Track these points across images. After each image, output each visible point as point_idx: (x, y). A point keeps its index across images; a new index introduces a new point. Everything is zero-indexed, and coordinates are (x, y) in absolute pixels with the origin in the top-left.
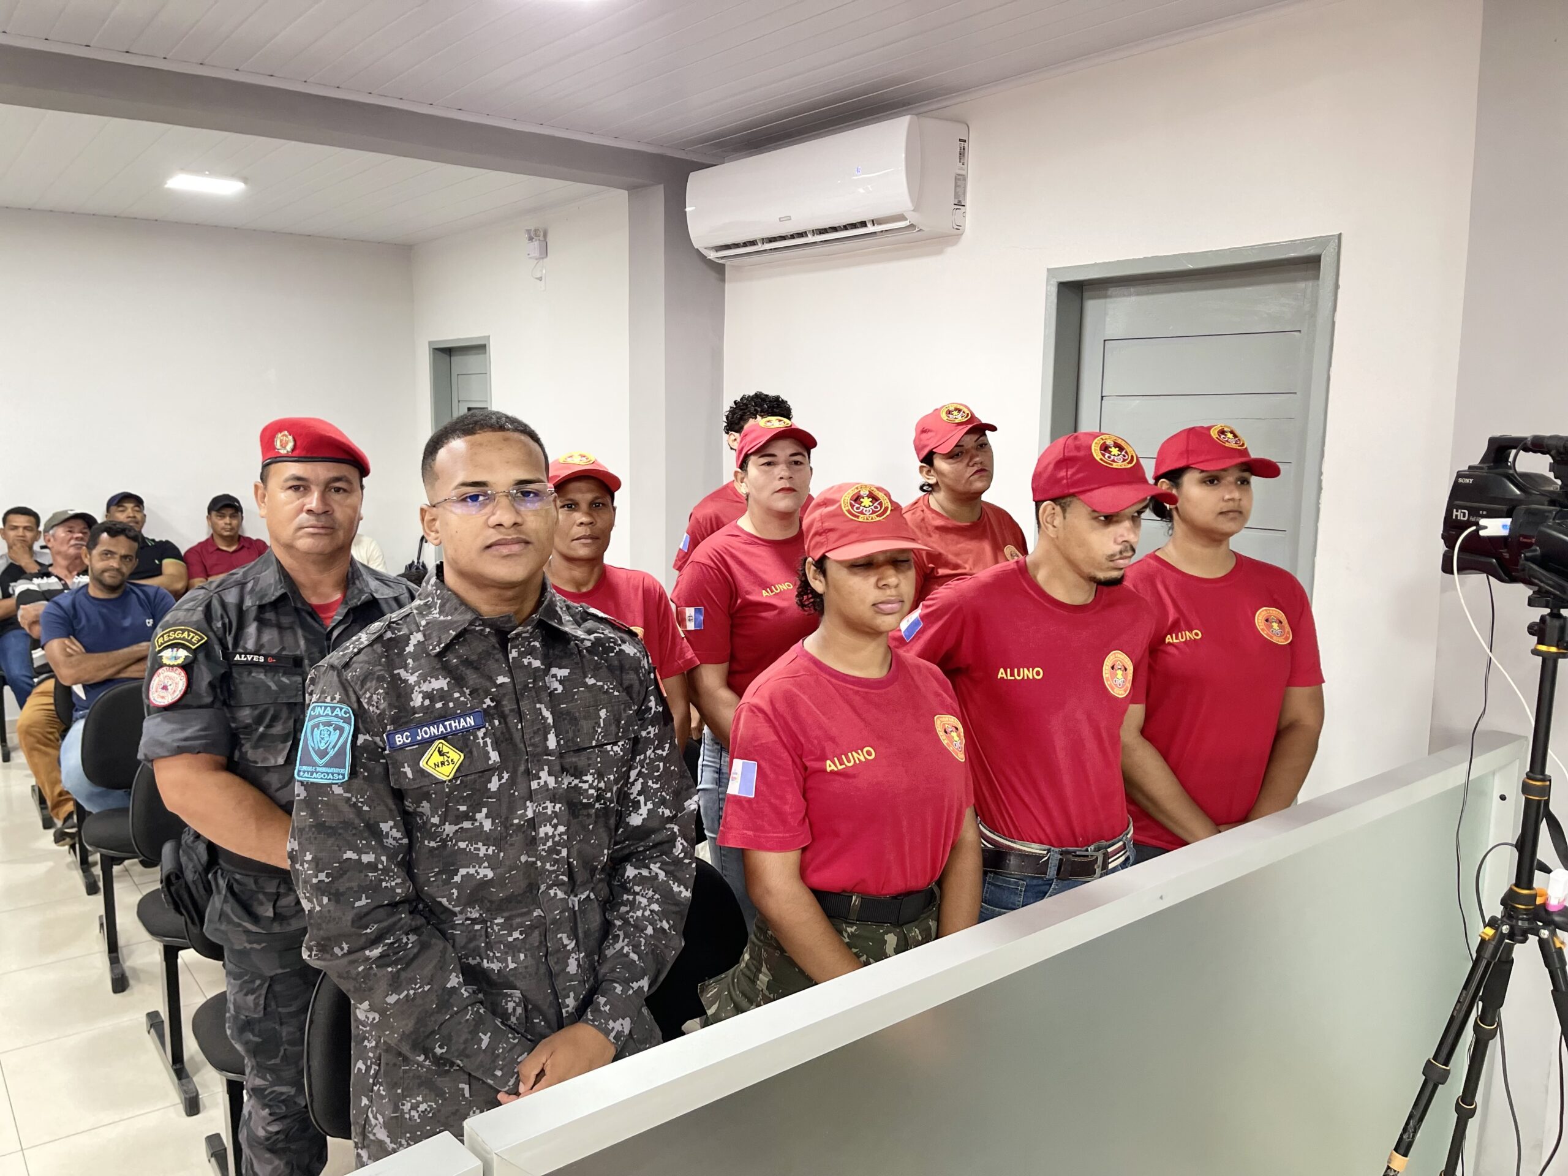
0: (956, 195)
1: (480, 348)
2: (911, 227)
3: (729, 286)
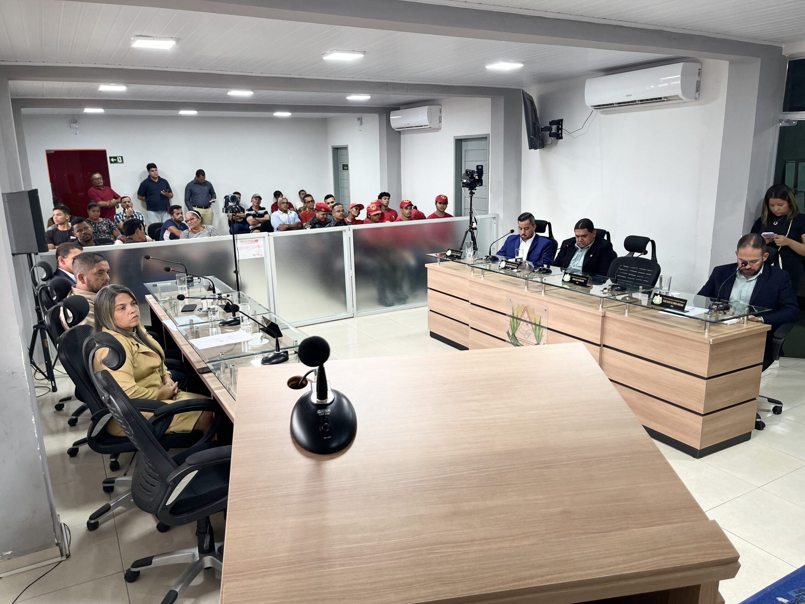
0: (439, 120)
1: (346, 148)
2: (430, 127)
3: (401, 136)
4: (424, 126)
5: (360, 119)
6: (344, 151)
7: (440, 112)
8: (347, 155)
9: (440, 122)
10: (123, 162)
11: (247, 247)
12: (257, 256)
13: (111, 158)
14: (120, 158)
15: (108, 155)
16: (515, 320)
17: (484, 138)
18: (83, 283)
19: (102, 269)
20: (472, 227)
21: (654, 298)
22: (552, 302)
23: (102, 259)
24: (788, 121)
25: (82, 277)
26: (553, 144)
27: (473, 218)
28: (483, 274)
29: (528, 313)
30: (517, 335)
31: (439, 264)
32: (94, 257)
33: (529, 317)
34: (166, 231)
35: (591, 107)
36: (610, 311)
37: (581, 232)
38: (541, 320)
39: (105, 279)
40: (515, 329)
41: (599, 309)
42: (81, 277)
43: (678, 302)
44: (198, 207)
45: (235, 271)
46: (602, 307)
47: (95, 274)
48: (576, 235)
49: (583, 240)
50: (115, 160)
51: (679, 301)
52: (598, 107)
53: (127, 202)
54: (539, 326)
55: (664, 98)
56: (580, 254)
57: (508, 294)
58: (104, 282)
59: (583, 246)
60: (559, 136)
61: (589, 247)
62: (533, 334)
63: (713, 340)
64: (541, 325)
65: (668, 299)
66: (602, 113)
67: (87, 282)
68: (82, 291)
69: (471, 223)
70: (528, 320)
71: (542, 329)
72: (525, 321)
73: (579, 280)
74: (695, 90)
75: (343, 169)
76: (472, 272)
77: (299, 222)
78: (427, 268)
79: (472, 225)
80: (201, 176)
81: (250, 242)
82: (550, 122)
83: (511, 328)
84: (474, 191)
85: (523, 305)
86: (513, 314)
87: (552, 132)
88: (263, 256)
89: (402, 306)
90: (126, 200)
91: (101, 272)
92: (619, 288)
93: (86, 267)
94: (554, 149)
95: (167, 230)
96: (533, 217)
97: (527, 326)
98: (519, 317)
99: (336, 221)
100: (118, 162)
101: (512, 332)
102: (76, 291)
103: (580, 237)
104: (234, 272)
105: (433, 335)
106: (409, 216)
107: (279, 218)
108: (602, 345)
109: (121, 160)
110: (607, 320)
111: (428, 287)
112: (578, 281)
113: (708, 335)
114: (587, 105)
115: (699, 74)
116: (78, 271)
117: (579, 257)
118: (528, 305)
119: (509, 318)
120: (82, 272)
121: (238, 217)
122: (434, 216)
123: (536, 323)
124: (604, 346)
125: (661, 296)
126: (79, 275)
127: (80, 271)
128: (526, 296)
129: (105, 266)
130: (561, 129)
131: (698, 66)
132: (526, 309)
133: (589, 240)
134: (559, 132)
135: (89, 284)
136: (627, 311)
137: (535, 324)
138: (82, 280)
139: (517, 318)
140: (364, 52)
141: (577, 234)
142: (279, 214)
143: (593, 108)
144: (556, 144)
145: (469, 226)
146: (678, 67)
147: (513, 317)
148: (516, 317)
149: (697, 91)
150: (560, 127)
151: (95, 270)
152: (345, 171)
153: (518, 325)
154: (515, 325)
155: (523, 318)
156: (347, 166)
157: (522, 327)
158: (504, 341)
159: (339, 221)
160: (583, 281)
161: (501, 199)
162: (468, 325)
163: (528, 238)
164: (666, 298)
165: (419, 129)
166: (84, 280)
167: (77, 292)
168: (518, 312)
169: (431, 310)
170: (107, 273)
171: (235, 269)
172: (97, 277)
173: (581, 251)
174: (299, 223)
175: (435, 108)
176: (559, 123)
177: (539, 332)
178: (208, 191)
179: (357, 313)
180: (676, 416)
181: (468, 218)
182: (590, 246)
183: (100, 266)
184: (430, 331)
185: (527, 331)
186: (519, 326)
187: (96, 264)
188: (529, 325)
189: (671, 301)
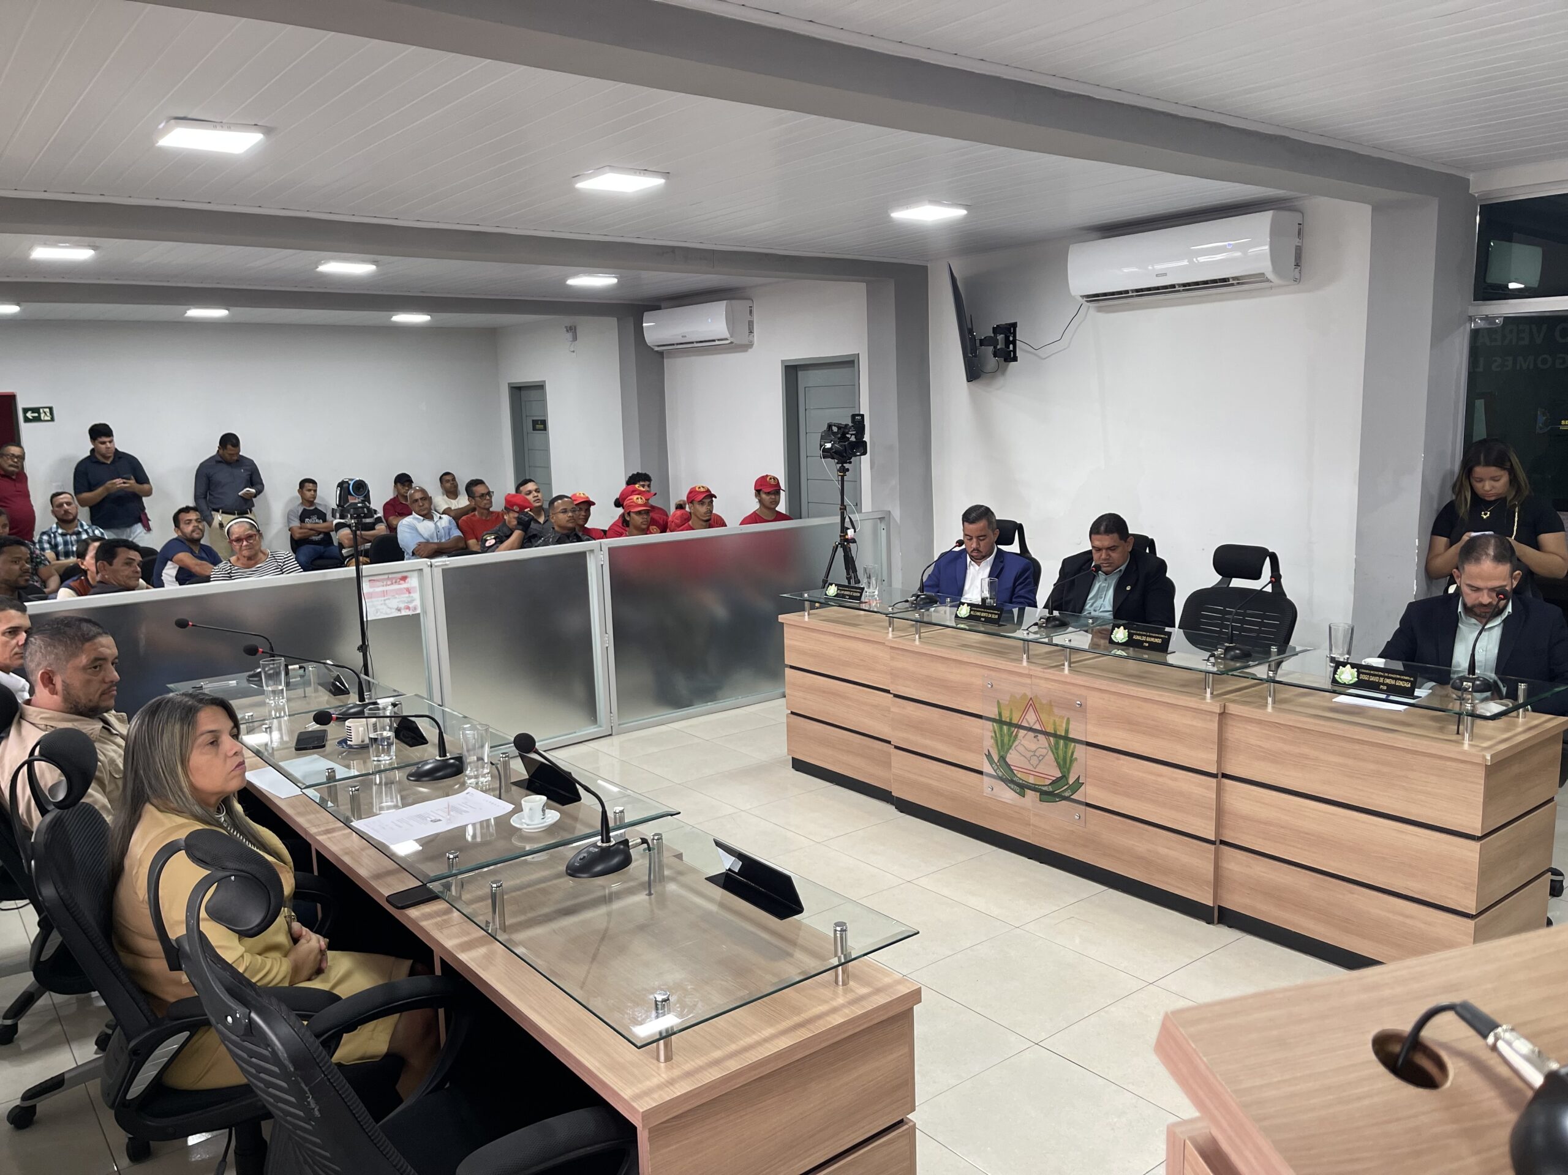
0: (749, 329)
1: (540, 387)
2: (732, 343)
3: (665, 360)
4: (718, 340)
5: (572, 329)
6: (533, 394)
7: (751, 312)
8: (543, 401)
9: (751, 332)
10: (52, 419)
11: (384, 594)
12: (404, 613)
13: (25, 411)
14: (47, 410)
15: (21, 404)
16: (1005, 728)
17: (849, 363)
18: (53, 692)
19: (102, 657)
20: (847, 537)
21: (1339, 670)
22: (1096, 686)
23: (100, 630)
24: (1486, 318)
25: (50, 677)
26: (999, 371)
27: (847, 519)
28: (918, 632)
29: (1036, 711)
30: (1012, 758)
31: (809, 615)
32: (79, 628)
33: (1039, 720)
34: (169, 563)
35: (1081, 299)
36: (1233, 701)
37: (1106, 541)
38: (1071, 726)
39: (107, 680)
40: (1006, 747)
41: (1204, 698)
42: (48, 679)
43: (1396, 679)
44: (223, 513)
45: (361, 646)
46: (1212, 693)
47: (85, 669)
48: (1093, 547)
49: (1110, 556)
50: (36, 415)
51: (1398, 677)
52: (1094, 298)
53: (65, 505)
54: (1067, 739)
55: (1234, 278)
56: (1104, 585)
57: (986, 672)
58: (105, 686)
59: (1109, 569)
60: (1009, 356)
61: (1121, 570)
62: (1050, 757)
63: (1492, 757)
64: (1071, 736)
65: (1372, 672)
66: (1099, 309)
67: (63, 690)
68: (49, 714)
69: (844, 530)
70: (1037, 727)
71: (1073, 744)
72: (1030, 729)
73: (1148, 639)
74: (1293, 263)
75: (534, 429)
76: (890, 629)
77: (460, 536)
78: (783, 623)
79: (847, 534)
80: (229, 447)
81: (389, 583)
82: (994, 328)
83: (995, 746)
84: (847, 466)
85: (1025, 695)
86: (1000, 714)
87: (999, 347)
88: (418, 611)
89: (710, 706)
90: (61, 501)
91: (98, 663)
92: (1238, 652)
93: (62, 653)
94: (1000, 381)
95: (171, 560)
96: (992, 513)
97: (1035, 739)
98: (1015, 721)
99: (558, 532)
100: (42, 418)
101: (999, 753)
102: (35, 714)
103: (1104, 551)
104: (358, 649)
105: (799, 765)
106: (707, 518)
107: (417, 530)
108: (1220, 776)
109: (48, 414)
110: (1230, 722)
111: (786, 663)
112: (1146, 642)
113: (1469, 745)
114: (1073, 294)
115: (1299, 233)
116: (39, 664)
117: (1103, 591)
118: (1036, 696)
119: (989, 724)
120: (50, 665)
121: (313, 532)
122: (754, 518)
123: (1058, 733)
124: (1225, 776)
125: (1353, 666)
126: (43, 673)
127: (44, 664)
128: (1030, 676)
129: (108, 647)
130: (1014, 343)
131: (1297, 217)
132: (1031, 704)
133: (1120, 558)
134: (1009, 348)
135: (68, 693)
136: (1270, 700)
137: (1055, 735)
138: (51, 686)
139: (1010, 724)
140: (666, 174)
141: (1097, 543)
142: (415, 522)
143: (1085, 299)
144: (1004, 371)
145: (841, 536)
146: (1263, 221)
147: (1000, 722)
148: (1008, 720)
149: (1297, 265)
150: (1011, 339)
151: (83, 660)
152: (538, 435)
153: (1012, 739)
154: (1006, 739)
155: (1025, 724)
156: (544, 423)
157: (1023, 742)
158: (981, 773)
159: (565, 532)
160: (1159, 641)
161: (894, 482)
162: (889, 742)
163: (984, 557)
164: (1367, 671)
165: (708, 347)
166: (54, 685)
167: (36, 716)
168: (1011, 710)
169: (792, 713)
170: (112, 664)
171: (360, 643)
172: (87, 677)
173: (1106, 580)
174: (458, 538)
175: (740, 305)
176: (1009, 331)
177: (1066, 753)
178: (248, 477)
179: (619, 725)
180: (1408, 921)
181: (838, 519)
182: (1123, 568)
183: (95, 649)
184: (793, 758)
185: (1035, 751)
186: (1014, 741)
187: (87, 645)
188: (1041, 737)
189: (1380, 676)
